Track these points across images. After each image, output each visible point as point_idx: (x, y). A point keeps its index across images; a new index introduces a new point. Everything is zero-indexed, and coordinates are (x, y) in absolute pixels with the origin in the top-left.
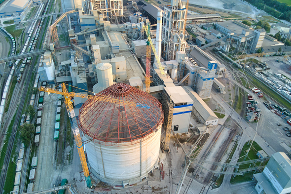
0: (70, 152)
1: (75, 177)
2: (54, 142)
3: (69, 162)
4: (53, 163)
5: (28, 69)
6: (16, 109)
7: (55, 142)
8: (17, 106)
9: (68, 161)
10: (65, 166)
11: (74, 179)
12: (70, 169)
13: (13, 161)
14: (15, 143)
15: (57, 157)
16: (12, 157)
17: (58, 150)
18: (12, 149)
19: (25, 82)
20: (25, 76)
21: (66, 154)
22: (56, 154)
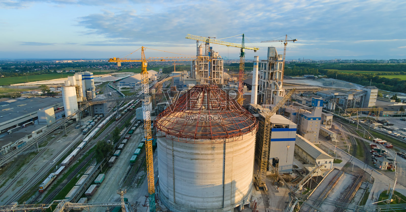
0: (141, 177)
1: (139, 201)
2: (128, 166)
3: (137, 186)
4: (120, 184)
5: (129, 113)
6: (104, 137)
7: (130, 166)
8: (106, 136)
9: (136, 184)
10: (132, 189)
11: (137, 202)
12: (135, 192)
13: (78, 177)
14: (89, 162)
15: (126, 179)
16: (79, 173)
17: (130, 173)
18: (83, 167)
19: (122, 121)
20: (124, 118)
21: (137, 178)
22: (126, 177)
